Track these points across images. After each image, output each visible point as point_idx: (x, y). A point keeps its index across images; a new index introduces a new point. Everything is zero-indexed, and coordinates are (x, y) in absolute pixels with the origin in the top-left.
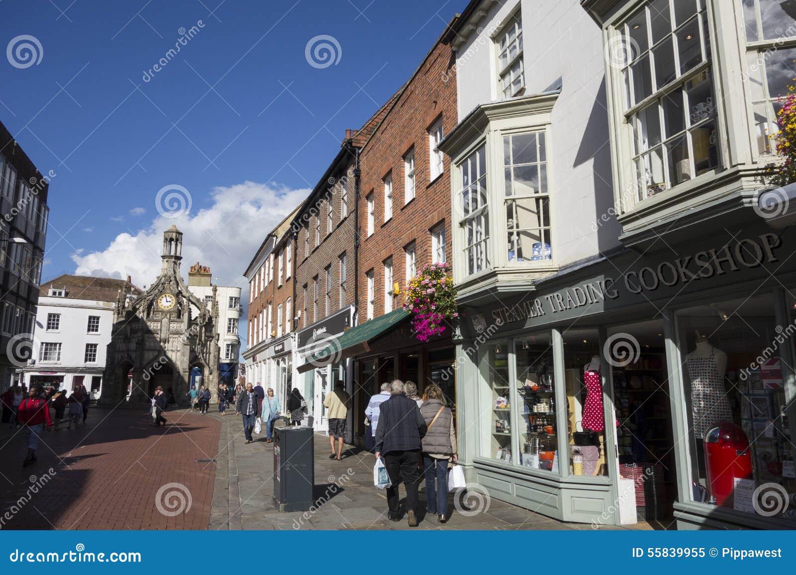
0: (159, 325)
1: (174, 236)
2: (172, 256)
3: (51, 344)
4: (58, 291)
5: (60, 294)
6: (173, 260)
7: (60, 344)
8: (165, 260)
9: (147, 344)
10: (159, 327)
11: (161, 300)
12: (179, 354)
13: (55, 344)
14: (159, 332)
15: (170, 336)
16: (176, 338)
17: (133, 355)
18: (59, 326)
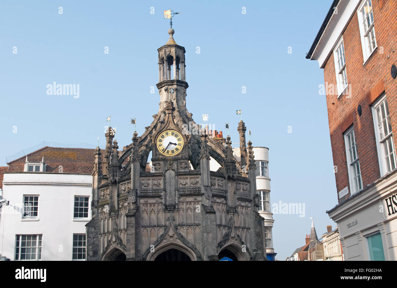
0: (161, 182)
1: (173, 52)
2: (172, 81)
3: (29, 236)
4: (34, 165)
5: (38, 168)
6: (175, 86)
7: (41, 236)
8: (163, 89)
9: (145, 216)
10: (162, 187)
11: (161, 141)
12: (198, 230)
13: (35, 236)
14: (163, 194)
15: (182, 199)
16: (190, 202)
17: (123, 236)
18: (38, 212)
